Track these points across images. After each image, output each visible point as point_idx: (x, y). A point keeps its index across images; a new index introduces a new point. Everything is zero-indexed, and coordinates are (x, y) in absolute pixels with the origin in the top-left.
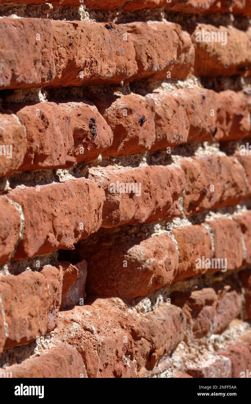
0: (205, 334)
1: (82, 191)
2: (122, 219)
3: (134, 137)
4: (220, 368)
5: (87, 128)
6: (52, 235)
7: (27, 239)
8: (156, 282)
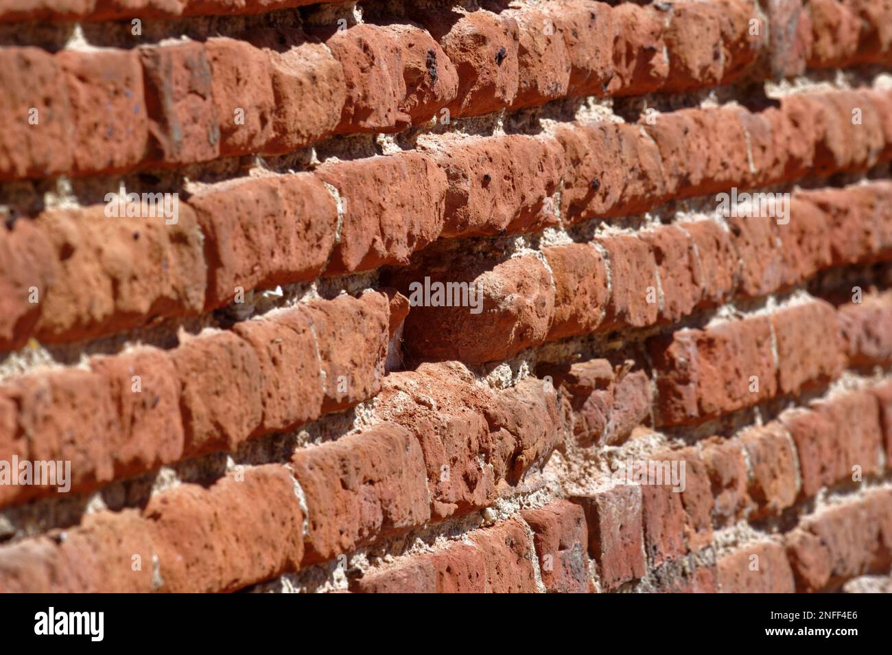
0: (594, 439)
1: (418, 171)
2: (472, 221)
3: (488, 85)
4: (624, 497)
5: (423, 68)
6: (379, 239)
7: (346, 243)
8: (521, 335)
